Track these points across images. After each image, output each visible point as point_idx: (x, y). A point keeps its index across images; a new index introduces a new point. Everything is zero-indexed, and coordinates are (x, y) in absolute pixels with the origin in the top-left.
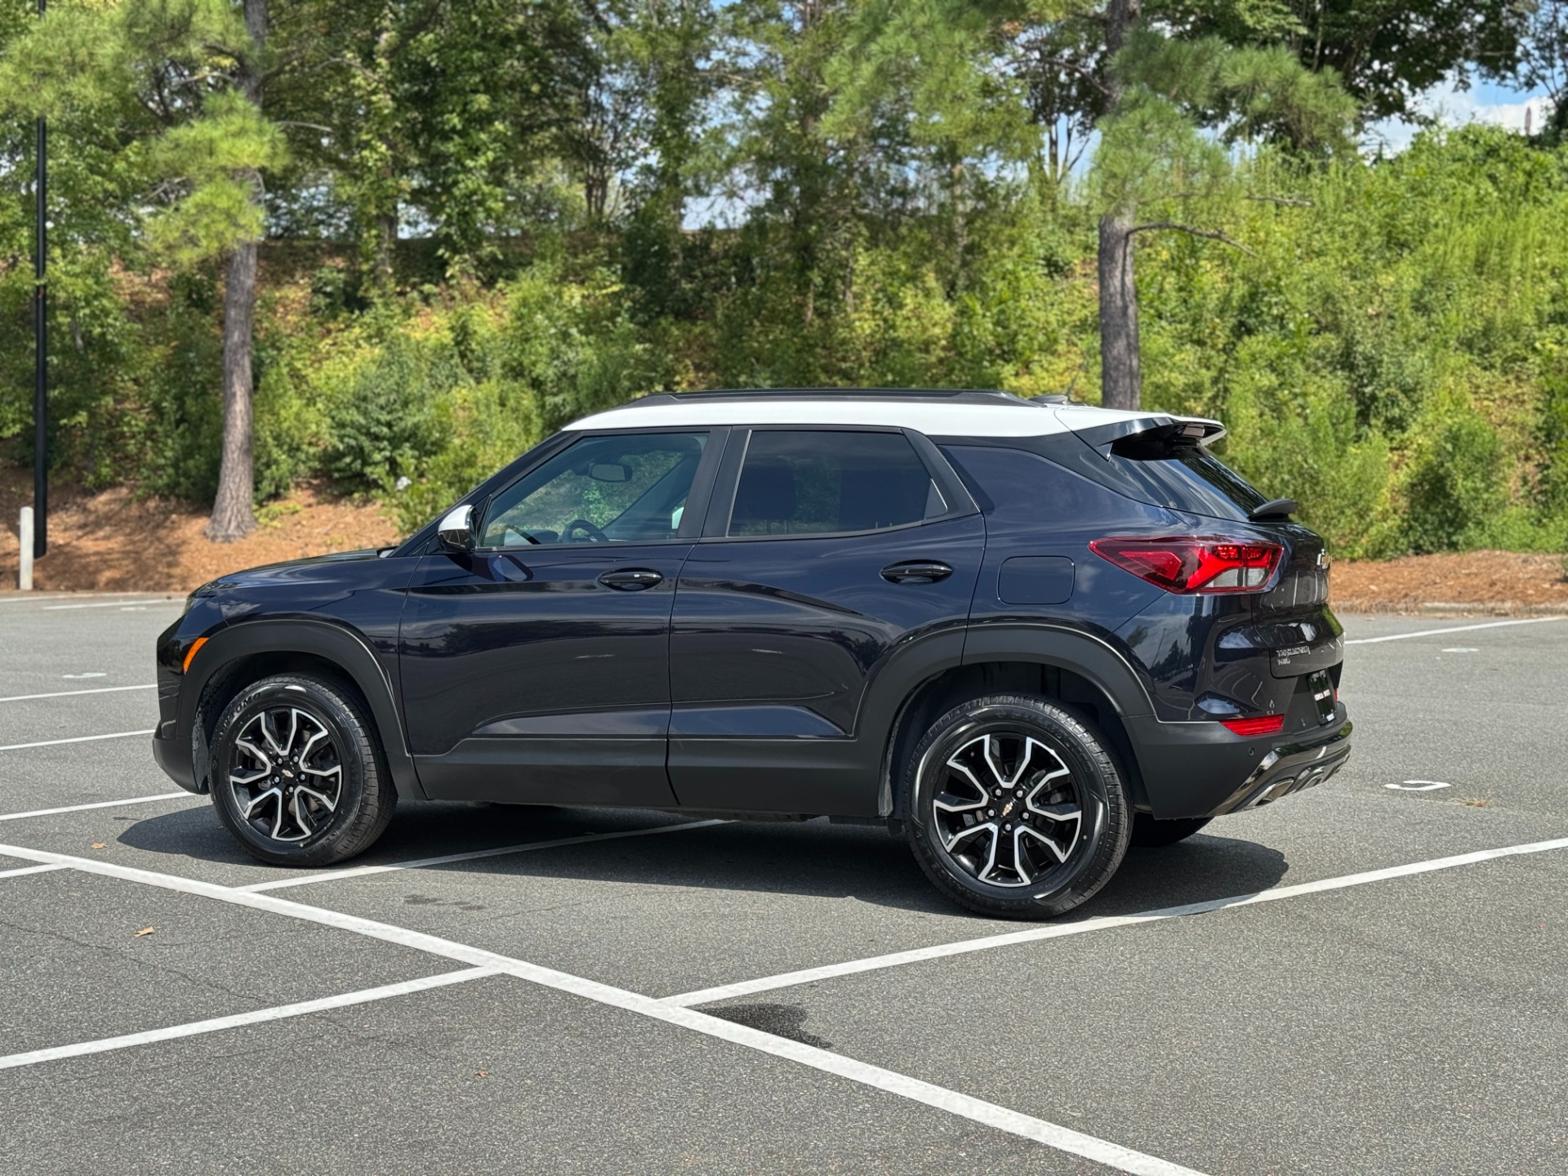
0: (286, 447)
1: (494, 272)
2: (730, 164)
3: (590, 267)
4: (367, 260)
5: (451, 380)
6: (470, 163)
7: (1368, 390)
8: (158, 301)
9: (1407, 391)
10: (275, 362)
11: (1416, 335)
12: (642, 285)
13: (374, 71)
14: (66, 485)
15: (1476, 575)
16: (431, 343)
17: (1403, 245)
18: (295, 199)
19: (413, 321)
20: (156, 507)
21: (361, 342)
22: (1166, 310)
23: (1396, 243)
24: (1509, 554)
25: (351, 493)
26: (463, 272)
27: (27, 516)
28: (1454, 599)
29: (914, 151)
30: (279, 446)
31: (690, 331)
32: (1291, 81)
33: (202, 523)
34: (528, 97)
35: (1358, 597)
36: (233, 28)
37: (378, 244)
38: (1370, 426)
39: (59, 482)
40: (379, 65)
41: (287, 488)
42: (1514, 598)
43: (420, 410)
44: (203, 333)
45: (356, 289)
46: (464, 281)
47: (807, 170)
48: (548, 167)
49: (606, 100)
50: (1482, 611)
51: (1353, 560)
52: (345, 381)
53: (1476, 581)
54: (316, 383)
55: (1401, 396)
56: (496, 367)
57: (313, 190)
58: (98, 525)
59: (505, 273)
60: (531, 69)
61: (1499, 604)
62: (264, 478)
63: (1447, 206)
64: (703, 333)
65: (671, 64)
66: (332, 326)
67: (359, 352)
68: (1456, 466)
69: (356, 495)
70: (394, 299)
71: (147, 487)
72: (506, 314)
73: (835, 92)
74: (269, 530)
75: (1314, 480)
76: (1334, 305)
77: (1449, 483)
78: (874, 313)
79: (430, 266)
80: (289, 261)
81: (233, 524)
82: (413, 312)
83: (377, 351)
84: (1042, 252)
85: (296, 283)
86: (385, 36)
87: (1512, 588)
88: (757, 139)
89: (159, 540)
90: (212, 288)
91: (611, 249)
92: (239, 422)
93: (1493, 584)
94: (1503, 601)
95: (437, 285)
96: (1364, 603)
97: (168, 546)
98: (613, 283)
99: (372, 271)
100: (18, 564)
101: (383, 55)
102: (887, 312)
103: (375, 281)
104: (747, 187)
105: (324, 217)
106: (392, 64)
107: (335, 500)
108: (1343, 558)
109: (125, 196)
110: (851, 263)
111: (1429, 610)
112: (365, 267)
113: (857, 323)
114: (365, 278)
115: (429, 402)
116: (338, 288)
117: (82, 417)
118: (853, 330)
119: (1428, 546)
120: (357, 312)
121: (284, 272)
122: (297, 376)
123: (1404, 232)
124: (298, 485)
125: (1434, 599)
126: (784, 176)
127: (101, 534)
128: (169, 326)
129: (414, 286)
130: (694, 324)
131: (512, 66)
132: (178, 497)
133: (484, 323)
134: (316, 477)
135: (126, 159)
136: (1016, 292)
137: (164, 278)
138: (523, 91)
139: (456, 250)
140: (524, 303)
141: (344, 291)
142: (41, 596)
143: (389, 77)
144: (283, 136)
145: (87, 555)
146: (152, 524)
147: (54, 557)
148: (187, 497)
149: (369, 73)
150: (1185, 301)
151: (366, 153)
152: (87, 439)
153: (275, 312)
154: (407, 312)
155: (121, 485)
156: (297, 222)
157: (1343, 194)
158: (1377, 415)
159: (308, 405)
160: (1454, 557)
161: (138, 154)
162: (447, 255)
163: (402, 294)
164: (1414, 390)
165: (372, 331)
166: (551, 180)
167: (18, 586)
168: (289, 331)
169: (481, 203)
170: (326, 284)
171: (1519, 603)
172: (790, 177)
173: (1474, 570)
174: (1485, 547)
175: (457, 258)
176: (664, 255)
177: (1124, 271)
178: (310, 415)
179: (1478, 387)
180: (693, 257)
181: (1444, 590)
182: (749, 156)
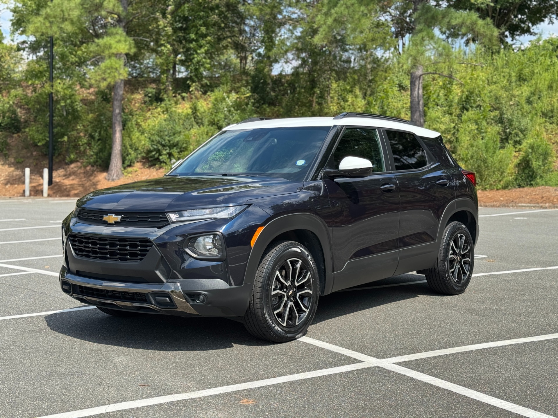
0: (134, 149)
1: (206, 89)
2: (286, 52)
3: (239, 87)
4: (163, 85)
5: (191, 126)
6: (199, 51)
7: (508, 130)
8: (92, 99)
9: (522, 131)
10: (130, 120)
11: (526, 112)
12: (257, 94)
13: (166, 20)
14: (60, 161)
15: (538, 195)
16: (184, 114)
17: (525, 80)
18: (142, 64)
19: (178, 106)
20: (90, 169)
21: (161, 113)
22: (440, 103)
23: (521, 79)
24: (551, 188)
25: (155, 165)
26: (196, 89)
27: (46, 171)
28: (529, 203)
29: (351, 47)
30: (132, 148)
31: (273, 110)
32: (474, 23)
33: (105, 174)
34: (220, 28)
35: (496, 202)
36: (116, 5)
37: (167, 79)
38: (508, 143)
39: (57, 160)
40: (168, 18)
41: (134, 163)
42: (549, 202)
43: (179, 136)
44: (107, 110)
45: (159, 95)
46: (196, 92)
47: (313, 53)
48: (229, 53)
49: (247, 29)
50: (538, 207)
51: (497, 190)
52: (154, 126)
53: (537, 197)
54: (144, 127)
55: (520, 133)
56: (206, 122)
57: (148, 61)
58: (70, 175)
59: (210, 89)
60: (221, 18)
61: (544, 205)
62: (126, 160)
63: (542, 66)
64: (278, 111)
65: (267, 17)
66: (150, 107)
67: (160, 116)
68: (533, 157)
69: (157, 166)
70: (172, 98)
71: (87, 162)
72: (210, 103)
73: (319, 27)
74: (127, 177)
75: (485, 161)
76: (499, 101)
77: (530, 163)
78: (338, 103)
79: (185, 87)
80: (137, 85)
81: (115, 175)
82: (179, 103)
83: (166, 116)
84: (397, 82)
85: (139, 93)
86: (170, 7)
87: (549, 199)
88: (296, 43)
89: (91, 181)
90: (110, 94)
91: (247, 82)
92: (117, 140)
93: (543, 198)
94: (545, 203)
95: (187, 93)
96: (498, 204)
97: (93, 182)
98: (248, 93)
99: (164, 89)
100: (43, 188)
101: (169, 14)
102: (342, 103)
103: (166, 92)
104: (293, 59)
105: (151, 70)
106: (172, 17)
107: (150, 167)
108: (494, 189)
109: (81, 63)
110: (330, 86)
111: (520, 206)
112: (162, 87)
113: (332, 107)
114: (162, 91)
115: (183, 134)
116: (153, 95)
117: (66, 138)
118: (330, 109)
119: (523, 185)
120: (159, 103)
121: (135, 89)
122: (138, 125)
123: (525, 75)
124: (138, 162)
125: (522, 202)
126: (306, 56)
127: (71, 178)
128: (96, 107)
129: (179, 94)
130: (275, 107)
131: (214, 17)
132: (97, 166)
133: (202, 106)
134: (143, 159)
135: (81, 50)
136: (387, 97)
137: (94, 91)
138: (218, 26)
139: (193, 81)
140: (216, 100)
141: (155, 96)
142: (50, 199)
143: (171, 22)
144: (133, 42)
145: (66, 185)
146: (88, 175)
147: (55, 186)
148: (100, 166)
149: (164, 20)
150: (447, 99)
151: (163, 48)
152: (67, 146)
153: (131, 102)
154: (176, 103)
155: (78, 161)
156: (143, 72)
157: (505, 62)
158: (511, 139)
159: (141, 135)
160: (532, 188)
161: (85, 48)
162: (190, 83)
163: (175, 96)
164: (524, 131)
165: (164, 109)
166: (230, 57)
167: (43, 195)
168: (136, 109)
169: (202, 65)
170: (149, 93)
171: (551, 204)
172: (307, 56)
173: (537, 193)
174: (543, 185)
175: (194, 84)
176: (265, 83)
177: (419, 89)
178: (142, 138)
179: (548, 130)
180: (275, 84)
181: (526, 200)
182: (293, 49)
